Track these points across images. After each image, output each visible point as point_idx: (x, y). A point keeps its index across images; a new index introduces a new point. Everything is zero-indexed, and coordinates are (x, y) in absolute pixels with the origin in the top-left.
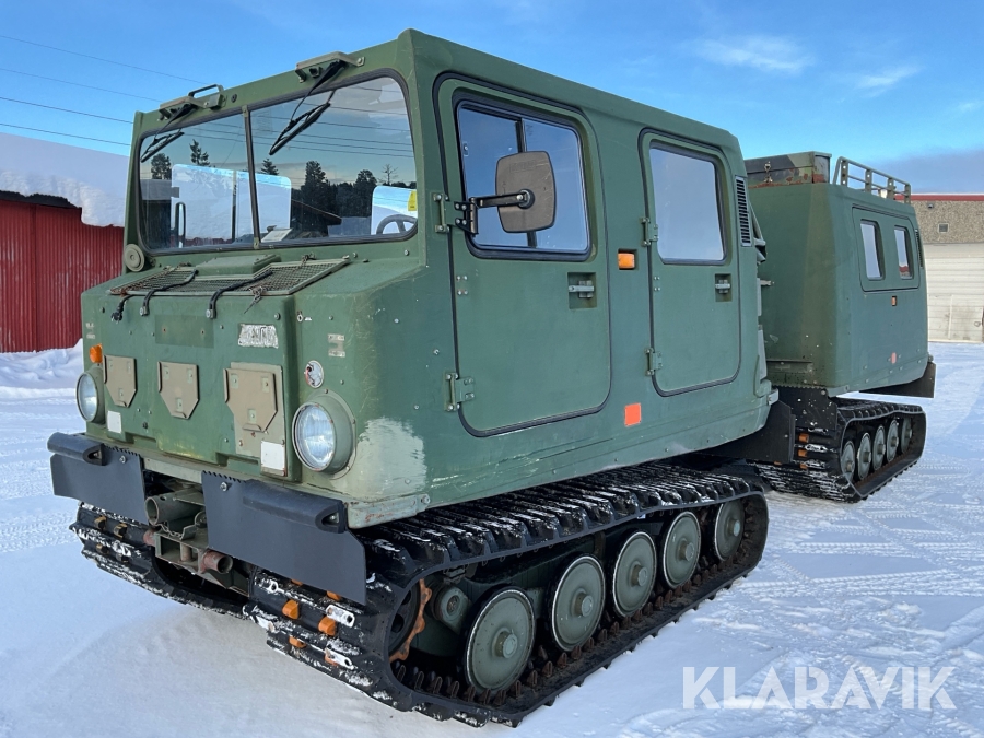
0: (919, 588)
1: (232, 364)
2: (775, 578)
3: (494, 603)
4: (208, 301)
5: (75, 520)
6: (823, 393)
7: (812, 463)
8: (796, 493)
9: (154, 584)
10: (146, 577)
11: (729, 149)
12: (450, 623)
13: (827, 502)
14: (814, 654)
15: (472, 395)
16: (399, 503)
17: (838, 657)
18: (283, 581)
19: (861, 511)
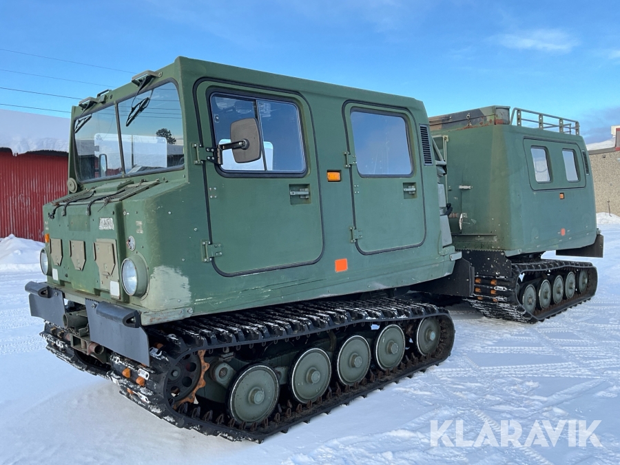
0: (546, 373)
1: (97, 240)
2: (456, 366)
3: (249, 372)
4: (87, 206)
5: (43, 330)
6: (502, 254)
7: (500, 298)
8: (498, 318)
9: (77, 363)
10: (72, 360)
11: (414, 109)
12: (222, 383)
13: (516, 323)
14: (457, 410)
15: (221, 253)
16: (171, 312)
17: (472, 410)
18: (122, 358)
19: (536, 329)
